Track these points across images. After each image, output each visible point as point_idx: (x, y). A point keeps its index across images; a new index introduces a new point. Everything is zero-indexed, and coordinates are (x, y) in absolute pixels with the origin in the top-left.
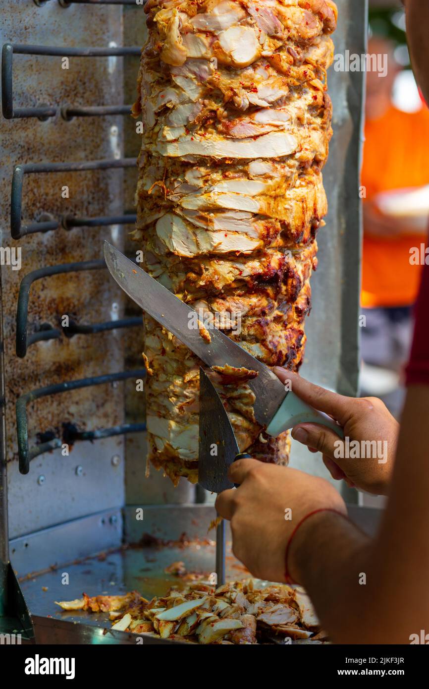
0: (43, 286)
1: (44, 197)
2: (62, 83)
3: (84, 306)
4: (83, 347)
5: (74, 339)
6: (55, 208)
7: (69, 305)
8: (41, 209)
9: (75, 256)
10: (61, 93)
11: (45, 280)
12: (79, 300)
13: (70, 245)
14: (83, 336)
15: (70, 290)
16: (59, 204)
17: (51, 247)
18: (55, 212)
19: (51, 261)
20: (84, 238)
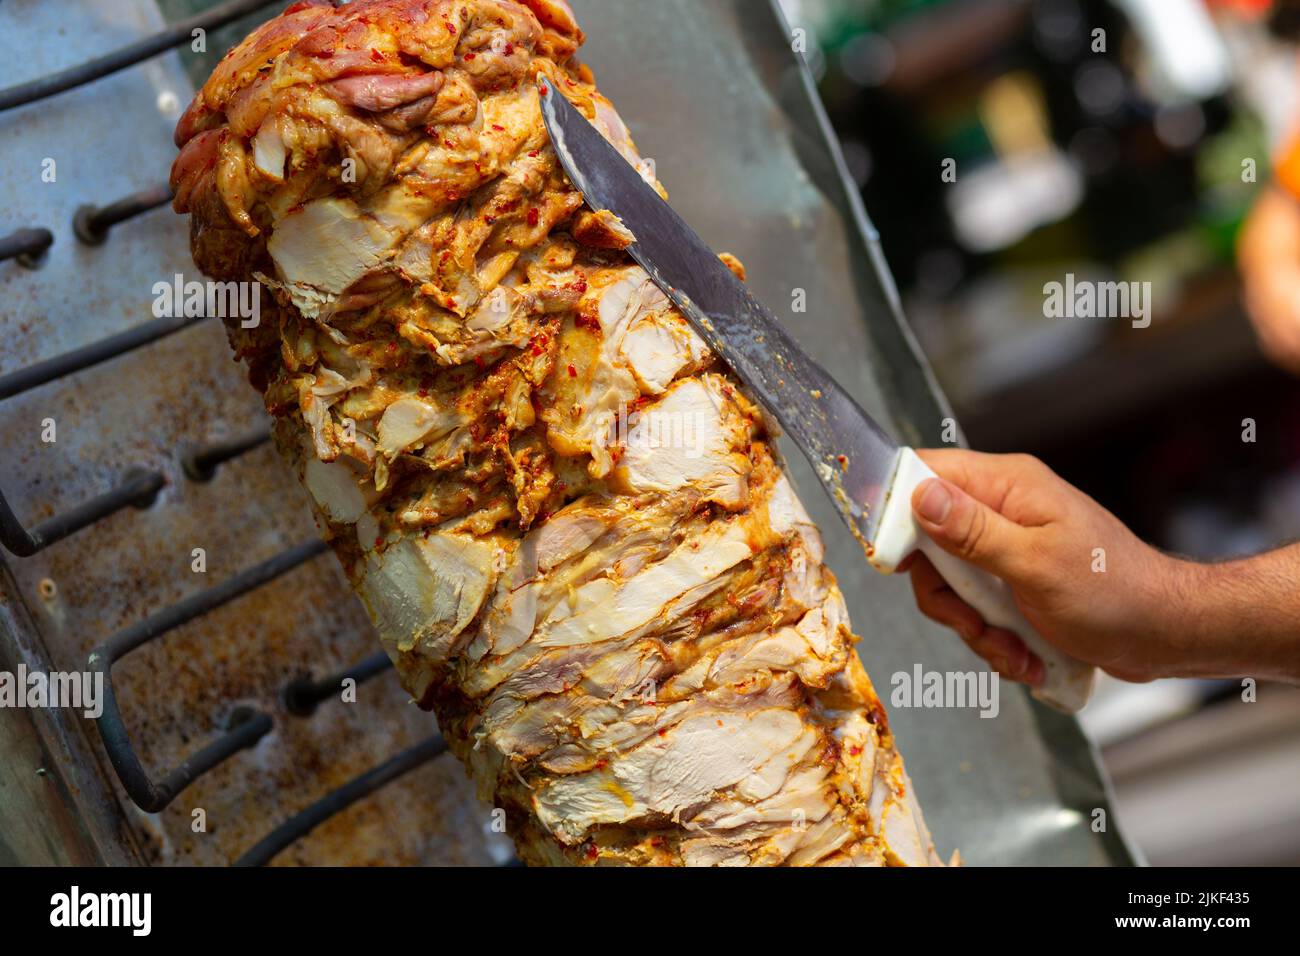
1: (220, 669)
2: (160, 406)
6: (257, 683)
8: (225, 701)
9: (349, 767)
10: (165, 429)
11: (300, 847)
12: (399, 856)
13: (326, 745)
15: (369, 842)
16: (261, 669)
17: (284, 771)
18: (261, 692)
19: (295, 801)
20: (353, 715)
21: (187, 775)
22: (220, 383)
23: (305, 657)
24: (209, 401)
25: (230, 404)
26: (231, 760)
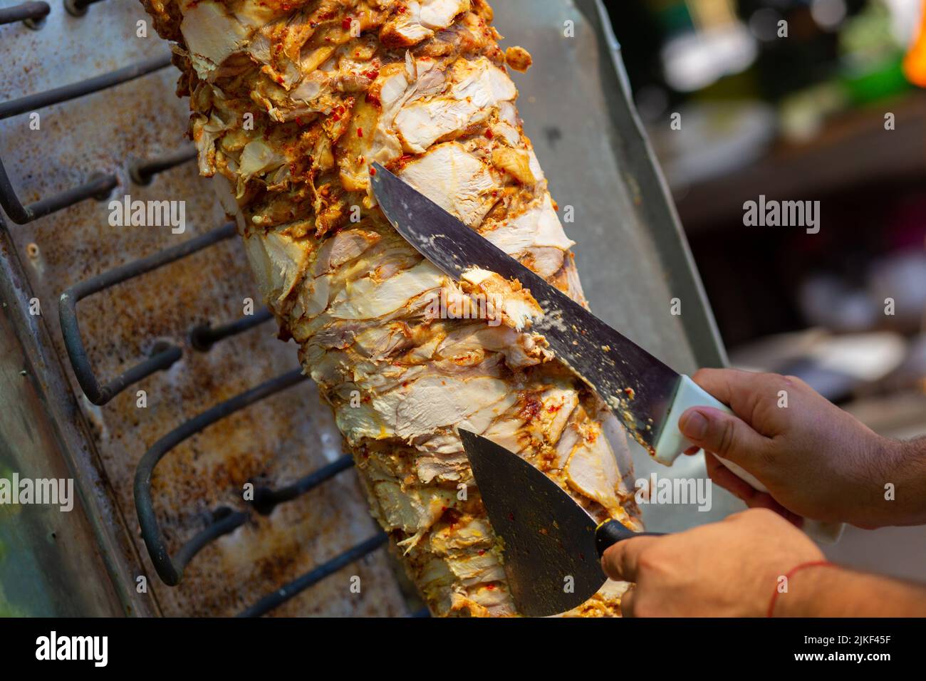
0: (195, 451)
1: (148, 315)
2: (116, 131)
3: (275, 457)
4: (297, 521)
5: (277, 514)
6: (173, 326)
7: (249, 465)
8: (150, 336)
9: (232, 387)
10: (120, 147)
11: (195, 440)
12: (263, 452)
13: (217, 373)
14: (290, 505)
15: (243, 441)
16: (176, 317)
17: (188, 388)
18: (175, 332)
19: (194, 408)
20: (237, 354)
21: (122, 383)
22: (159, 118)
23: (206, 310)
24: (150, 130)
25: (164, 134)
26: (152, 377)
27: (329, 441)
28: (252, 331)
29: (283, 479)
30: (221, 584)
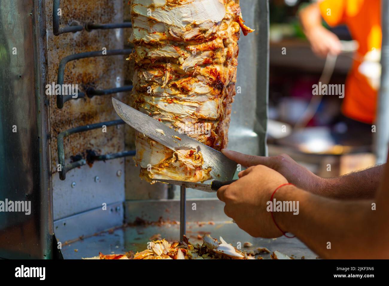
0: (74, 65)
1: (74, 11)
3: (99, 79)
4: (99, 104)
5: (93, 99)
6: (81, 18)
7: (90, 78)
8: (72, 18)
9: (93, 48)
11: (75, 62)
12: (96, 75)
13: (90, 41)
14: (99, 97)
15: (91, 69)
16: (83, 15)
17: (79, 42)
18: (81, 20)
19: (78, 50)
20: (99, 37)
26: (68, 33)
27: (119, 80)
28: (106, 30)
29: (99, 87)
30: (67, 116)
